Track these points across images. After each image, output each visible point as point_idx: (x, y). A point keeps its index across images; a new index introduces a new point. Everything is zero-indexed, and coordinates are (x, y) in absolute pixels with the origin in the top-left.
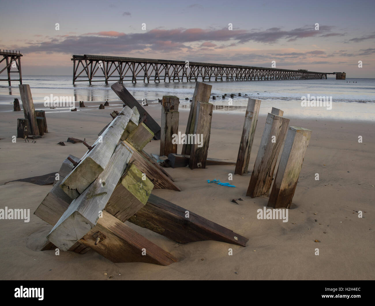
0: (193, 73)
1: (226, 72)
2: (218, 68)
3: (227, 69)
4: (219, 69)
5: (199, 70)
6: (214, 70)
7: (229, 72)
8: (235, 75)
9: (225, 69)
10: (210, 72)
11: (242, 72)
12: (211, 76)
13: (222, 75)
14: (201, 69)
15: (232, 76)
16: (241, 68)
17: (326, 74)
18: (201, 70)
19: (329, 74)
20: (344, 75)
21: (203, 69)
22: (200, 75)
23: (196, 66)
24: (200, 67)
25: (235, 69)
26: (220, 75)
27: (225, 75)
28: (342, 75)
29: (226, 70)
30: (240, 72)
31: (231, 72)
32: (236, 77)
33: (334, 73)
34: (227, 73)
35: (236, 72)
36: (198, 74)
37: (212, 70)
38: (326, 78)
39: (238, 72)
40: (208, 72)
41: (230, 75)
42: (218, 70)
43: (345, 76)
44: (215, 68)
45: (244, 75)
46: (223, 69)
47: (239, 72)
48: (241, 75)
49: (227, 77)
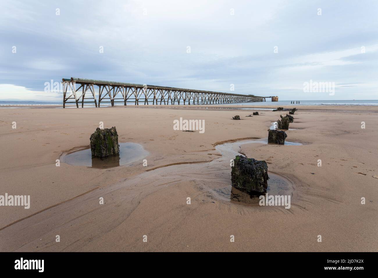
1: (201, 95)
7: (203, 96)
8: (207, 98)
9: (200, 94)
11: (213, 96)
15: (205, 99)
16: (212, 93)
17: (265, 97)
19: (267, 97)
25: (207, 94)
28: (276, 98)
31: (205, 96)
32: (208, 99)
33: (270, 97)
34: (202, 96)
38: (265, 101)
39: (210, 96)
41: (204, 98)
45: (213, 98)
47: (211, 96)
48: (212, 98)
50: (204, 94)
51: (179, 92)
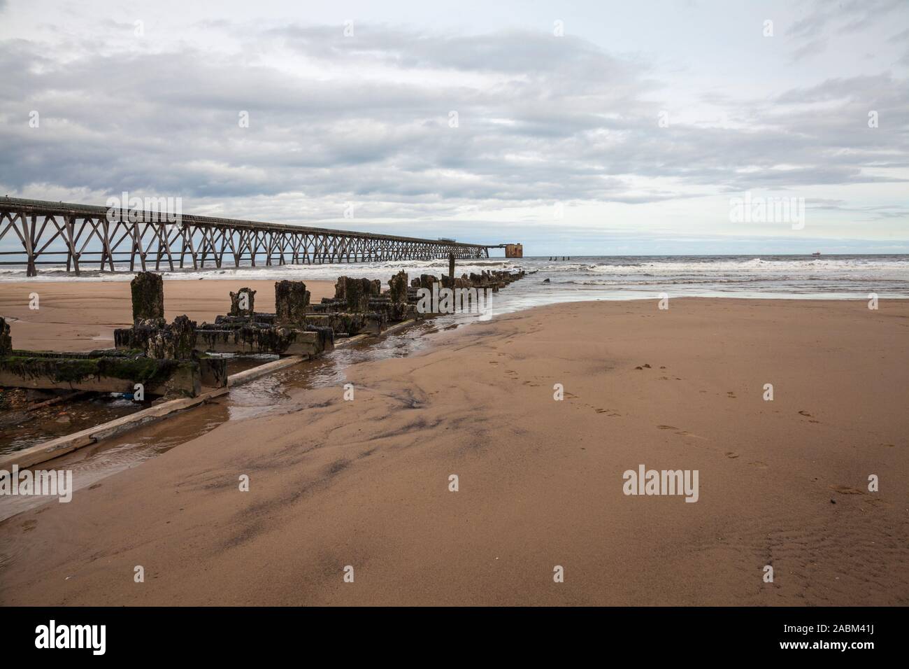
0: (209, 247)
1: (291, 241)
2: (271, 235)
3: (294, 236)
4: (274, 236)
5: (224, 238)
6: (264, 238)
7: (298, 242)
8: (311, 249)
10: (253, 243)
11: (329, 243)
12: (255, 253)
13: (284, 250)
14: (231, 234)
15: (305, 253)
16: (325, 233)
17: (487, 247)
18: (231, 238)
19: (492, 247)
20: (519, 248)
21: (236, 236)
22: (228, 249)
23: (218, 227)
24: (228, 230)
25: (311, 236)
26: (277, 250)
27: (289, 249)
28: (516, 250)
29: (292, 237)
30: (324, 243)
31: (303, 242)
32: (316, 253)
33: (501, 246)
34: (295, 243)
35: (314, 242)
36: (223, 248)
37: (257, 237)
39: (319, 242)
40: (249, 243)
41: (302, 250)
42: (272, 238)
43: (521, 251)
44: (265, 234)
45: (331, 250)
46: (284, 236)
47: (322, 242)
48: (326, 250)
49: (294, 253)
50: (300, 236)
51: (218, 232)
